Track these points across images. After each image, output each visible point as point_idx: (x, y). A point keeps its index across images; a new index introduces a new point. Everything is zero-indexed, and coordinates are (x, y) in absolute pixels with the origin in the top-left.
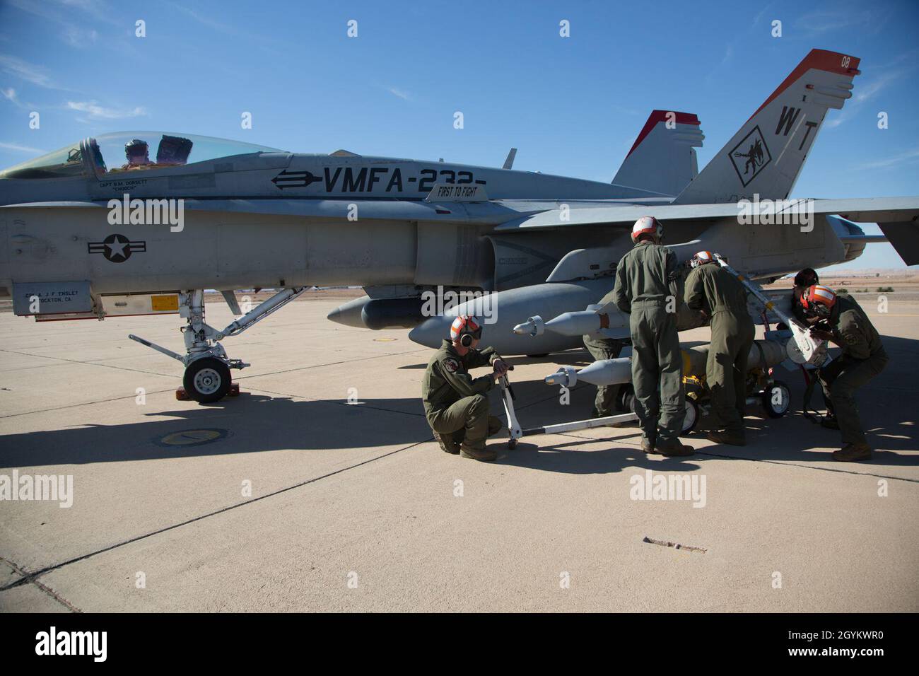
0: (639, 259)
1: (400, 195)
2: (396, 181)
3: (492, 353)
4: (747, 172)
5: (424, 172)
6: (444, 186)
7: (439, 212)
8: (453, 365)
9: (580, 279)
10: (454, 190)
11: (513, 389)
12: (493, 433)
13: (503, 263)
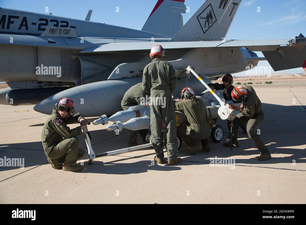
0: (155, 67)
1: (27, 32)
2: (24, 24)
3: (80, 116)
4: (205, 26)
5: (40, 20)
6: (53, 28)
7: (50, 42)
8: (60, 122)
9: (125, 78)
10: (58, 31)
11: (90, 134)
12: (80, 156)
13: (85, 70)
